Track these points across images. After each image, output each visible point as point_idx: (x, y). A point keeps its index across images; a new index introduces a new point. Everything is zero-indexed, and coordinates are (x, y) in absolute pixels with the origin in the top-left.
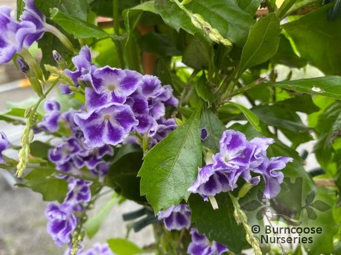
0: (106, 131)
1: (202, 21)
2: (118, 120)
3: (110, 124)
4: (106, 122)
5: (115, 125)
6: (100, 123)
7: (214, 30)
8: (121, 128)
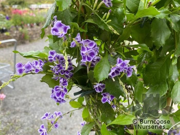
0: (86, 58)
1: (112, 28)
2: (90, 55)
3: (87, 56)
4: (86, 55)
5: (89, 56)
6: (85, 56)
7: (115, 30)
8: (91, 57)
